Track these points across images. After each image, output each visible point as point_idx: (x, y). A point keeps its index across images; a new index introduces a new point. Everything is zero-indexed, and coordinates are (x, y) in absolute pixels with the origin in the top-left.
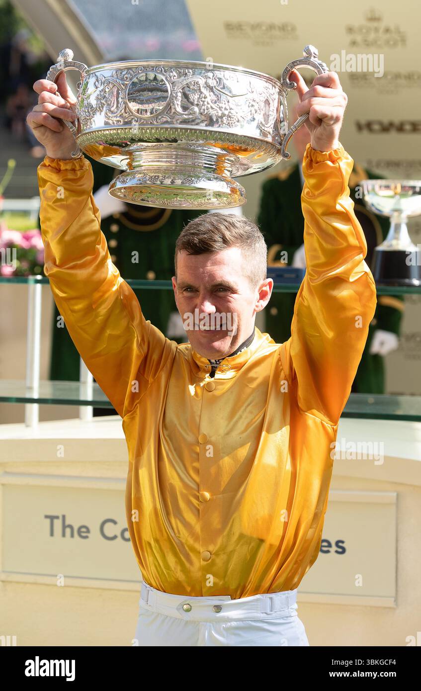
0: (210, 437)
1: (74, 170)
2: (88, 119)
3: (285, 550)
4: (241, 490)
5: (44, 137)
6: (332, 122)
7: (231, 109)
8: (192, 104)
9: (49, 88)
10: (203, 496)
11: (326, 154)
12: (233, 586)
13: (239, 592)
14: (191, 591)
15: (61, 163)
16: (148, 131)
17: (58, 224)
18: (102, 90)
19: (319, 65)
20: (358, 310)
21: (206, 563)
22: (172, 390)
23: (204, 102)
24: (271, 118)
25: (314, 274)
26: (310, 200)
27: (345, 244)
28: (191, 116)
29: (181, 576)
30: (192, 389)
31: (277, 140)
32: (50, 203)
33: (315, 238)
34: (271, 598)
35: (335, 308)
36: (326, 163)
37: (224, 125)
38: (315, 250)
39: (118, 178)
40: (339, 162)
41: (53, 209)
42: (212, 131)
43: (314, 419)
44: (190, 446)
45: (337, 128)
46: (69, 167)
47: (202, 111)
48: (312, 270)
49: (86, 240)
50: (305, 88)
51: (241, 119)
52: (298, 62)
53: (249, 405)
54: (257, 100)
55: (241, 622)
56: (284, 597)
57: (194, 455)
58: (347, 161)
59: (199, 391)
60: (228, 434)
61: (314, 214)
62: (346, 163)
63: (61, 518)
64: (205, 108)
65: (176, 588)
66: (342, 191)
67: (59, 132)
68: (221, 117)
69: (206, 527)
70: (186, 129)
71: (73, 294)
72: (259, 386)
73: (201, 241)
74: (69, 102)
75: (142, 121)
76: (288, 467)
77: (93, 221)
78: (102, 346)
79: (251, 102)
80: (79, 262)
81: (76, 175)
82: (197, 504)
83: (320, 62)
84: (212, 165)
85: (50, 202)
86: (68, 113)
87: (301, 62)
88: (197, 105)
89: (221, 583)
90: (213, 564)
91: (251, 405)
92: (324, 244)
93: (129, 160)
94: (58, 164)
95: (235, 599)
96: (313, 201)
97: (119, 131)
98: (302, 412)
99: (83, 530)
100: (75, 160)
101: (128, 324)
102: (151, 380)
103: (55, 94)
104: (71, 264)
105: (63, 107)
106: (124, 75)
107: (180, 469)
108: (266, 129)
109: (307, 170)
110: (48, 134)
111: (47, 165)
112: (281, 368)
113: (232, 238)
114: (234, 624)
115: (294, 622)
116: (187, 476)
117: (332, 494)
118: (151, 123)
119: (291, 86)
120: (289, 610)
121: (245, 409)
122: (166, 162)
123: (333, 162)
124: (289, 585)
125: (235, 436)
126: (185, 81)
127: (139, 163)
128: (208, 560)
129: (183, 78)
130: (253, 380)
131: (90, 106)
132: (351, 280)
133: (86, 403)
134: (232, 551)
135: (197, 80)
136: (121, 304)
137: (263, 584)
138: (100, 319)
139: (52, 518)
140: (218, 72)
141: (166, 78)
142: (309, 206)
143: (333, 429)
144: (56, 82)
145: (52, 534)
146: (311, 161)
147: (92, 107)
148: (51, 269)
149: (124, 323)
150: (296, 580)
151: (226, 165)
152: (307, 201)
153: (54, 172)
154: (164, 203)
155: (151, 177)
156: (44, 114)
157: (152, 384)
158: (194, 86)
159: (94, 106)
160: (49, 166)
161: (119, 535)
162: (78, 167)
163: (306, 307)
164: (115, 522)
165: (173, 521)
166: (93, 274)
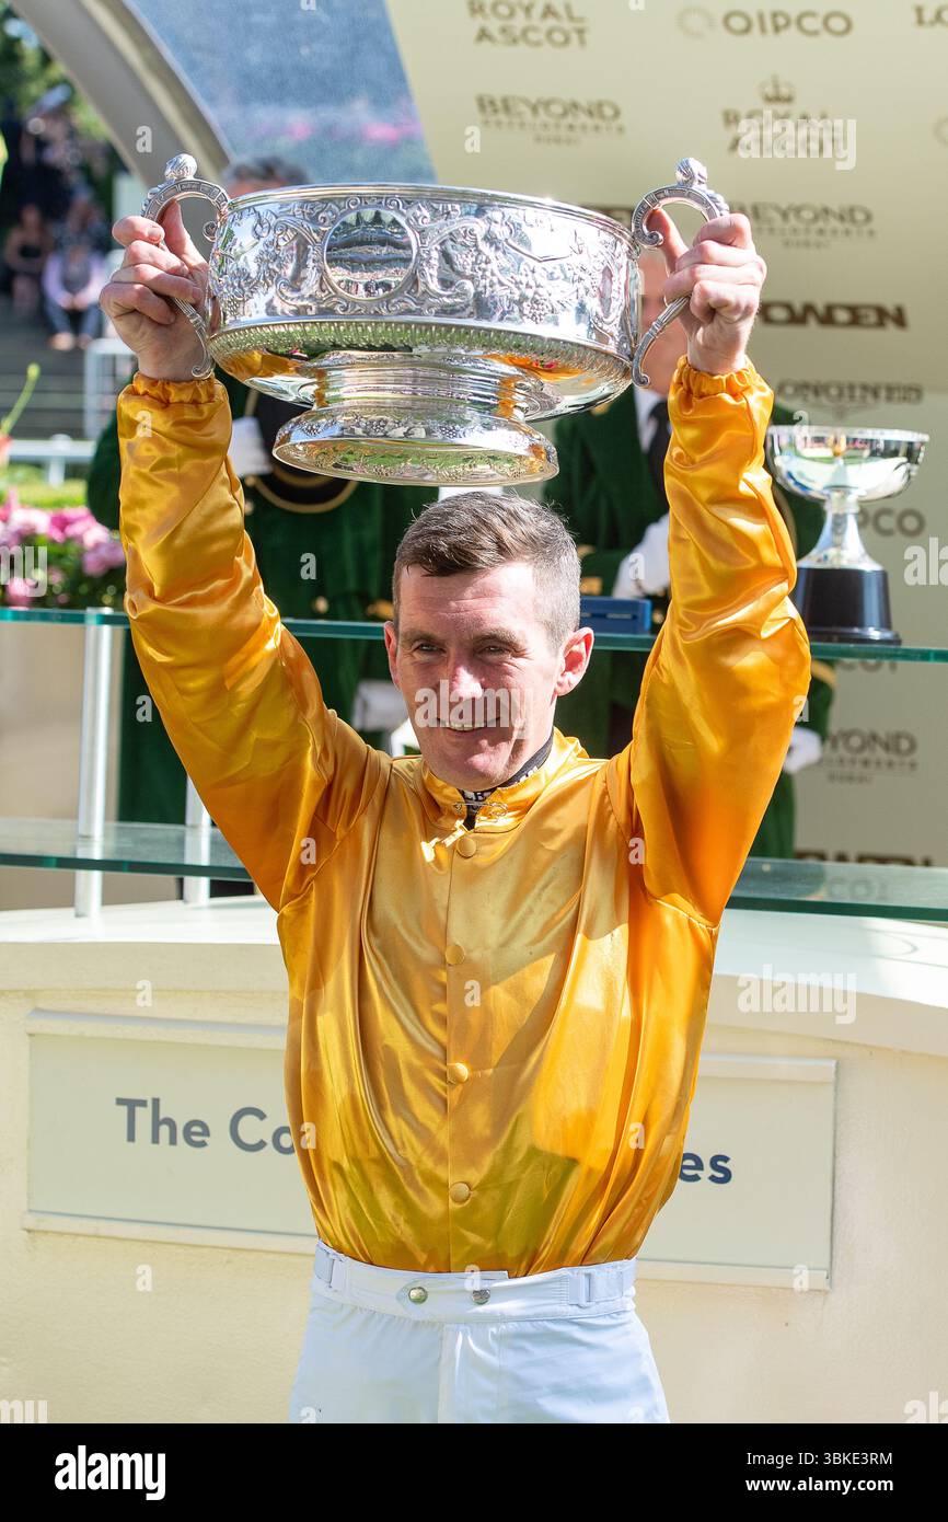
0: (469, 951)
1: (195, 403)
2: (238, 302)
3: (617, 1180)
4: (534, 1059)
5: (137, 336)
6: (737, 317)
7: (538, 286)
8: (461, 275)
9: (146, 234)
10: (453, 1071)
11: (720, 379)
12: (512, 1253)
13: (524, 1264)
14: (427, 1263)
15: (172, 389)
16: (369, 328)
17: (160, 514)
18: (272, 243)
19: (711, 198)
20: (773, 694)
21: (458, 1206)
22: (388, 852)
23: (484, 270)
24: (614, 304)
25: (687, 621)
26: (684, 472)
27: (753, 562)
28: (458, 300)
29: (406, 1232)
30: (428, 850)
31: (625, 350)
32: (146, 470)
33: (692, 548)
34: (589, 1276)
35: (727, 690)
36: (719, 398)
37: (524, 318)
38: (692, 573)
39: (297, 423)
40: (748, 398)
41: (153, 483)
42: (500, 331)
43: (675, 912)
44: (428, 969)
45: (746, 328)
46: (186, 397)
47: (480, 289)
48: (687, 615)
49: (216, 547)
50: (681, 246)
51: (559, 307)
52: (667, 192)
53: (546, 886)
54: (590, 269)
55: (528, 1324)
56: (614, 1273)
57: (437, 989)
58: (763, 394)
59: (443, 855)
60: (505, 945)
61: (691, 500)
62: (759, 400)
63: (150, 1104)
64: (488, 285)
65: (398, 1257)
66: (752, 455)
67: (166, 326)
68: (519, 303)
69: (462, 1134)
70: (449, 327)
71: (186, 656)
72: (565, 846)
73: (454, 548)
74: (187, 264)
75: (358, 308)
76: (626, 1011)
77: (230, 507)
78: (241, 763)
79: (578, 271)
80: (200, 592)
81: (201, 413)
82: (442, 1087)
83: (711, 192)
84: (489, 397)
85: (145, 467)
86: (187, 285)
87: (673, 192)
88: (472, 278)
89: (489, 1245)
90: (475, 1207)
91: (550, 887)
92: (712, 562)
93: (316, 387)
94: (165, 391)
95: (516, 1277)
96: (690, 474)
97: (307, 329)
98: (652, 900)
99: (196, 1129)
100: (199, 381)
101: (296, 717)
102: (340, 832)
103: (157, 245)
104: (186, 596)
105: (175, 272)
106: (318, 213)
107: (407, 1015)
108: (605, 327)
109: (681, 410)
110: (147, 329)
111: (141, 391)
112: (609, 808)
113: (518, 545)
114: (512, 1327)
115: (629, 1322)
116: (420, 1032)
117: (704, 1062)
118: (376, 312)
119: (653, 240)
120: (624, 1298)
121: (539, 894)
122: (394, 391)
123: (734, 396)
124: (624, 1248)
125: (519, 947)
126: (446, 228)
127: (337, 393)
128: (464, 1201)
129: (442, 221)
130: (553, 833)
131: (243, 274)
132: (765, 634)
133: (198, 871)
134: (511, 1183)
135: (470, 226)
136: (282, 677)
137: (572, 1247)
138: (239, 708)
139: (132, 1105)
140: (514, 211)
141: (408, 221)
142: (679, 484)
143: (711, 933)
144: (161, 220)
145: (131, 1137)
146: (689, 391)
147: (248, 277)
148: (143, 606)
149: (287, 715)
150: (638, 1238)
151: (516, 397)
152: (679, 473)
153: (156, 408)
154: (379, 473)
155: (371, 422)
156: (138, 287)
157: (342, 841)
158: (465, 238)
159: (253, 275)
160: (146, 393)
161: (269, 1140)
162: (204, 398)
163: (666, 686)
164: (261, 1115)
165: (391, 1119)
166: (229, 616)
